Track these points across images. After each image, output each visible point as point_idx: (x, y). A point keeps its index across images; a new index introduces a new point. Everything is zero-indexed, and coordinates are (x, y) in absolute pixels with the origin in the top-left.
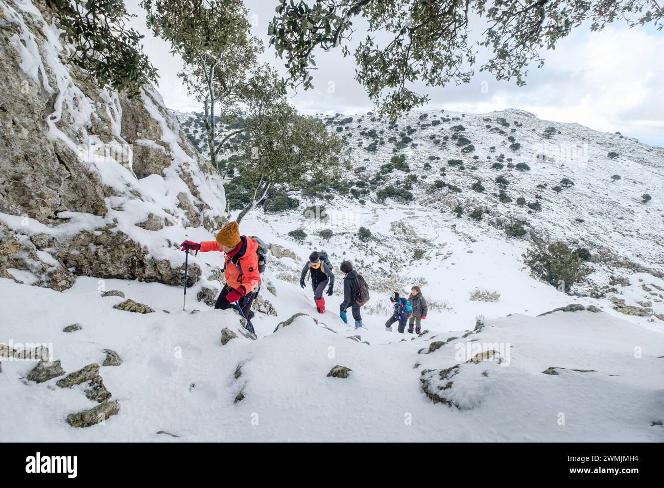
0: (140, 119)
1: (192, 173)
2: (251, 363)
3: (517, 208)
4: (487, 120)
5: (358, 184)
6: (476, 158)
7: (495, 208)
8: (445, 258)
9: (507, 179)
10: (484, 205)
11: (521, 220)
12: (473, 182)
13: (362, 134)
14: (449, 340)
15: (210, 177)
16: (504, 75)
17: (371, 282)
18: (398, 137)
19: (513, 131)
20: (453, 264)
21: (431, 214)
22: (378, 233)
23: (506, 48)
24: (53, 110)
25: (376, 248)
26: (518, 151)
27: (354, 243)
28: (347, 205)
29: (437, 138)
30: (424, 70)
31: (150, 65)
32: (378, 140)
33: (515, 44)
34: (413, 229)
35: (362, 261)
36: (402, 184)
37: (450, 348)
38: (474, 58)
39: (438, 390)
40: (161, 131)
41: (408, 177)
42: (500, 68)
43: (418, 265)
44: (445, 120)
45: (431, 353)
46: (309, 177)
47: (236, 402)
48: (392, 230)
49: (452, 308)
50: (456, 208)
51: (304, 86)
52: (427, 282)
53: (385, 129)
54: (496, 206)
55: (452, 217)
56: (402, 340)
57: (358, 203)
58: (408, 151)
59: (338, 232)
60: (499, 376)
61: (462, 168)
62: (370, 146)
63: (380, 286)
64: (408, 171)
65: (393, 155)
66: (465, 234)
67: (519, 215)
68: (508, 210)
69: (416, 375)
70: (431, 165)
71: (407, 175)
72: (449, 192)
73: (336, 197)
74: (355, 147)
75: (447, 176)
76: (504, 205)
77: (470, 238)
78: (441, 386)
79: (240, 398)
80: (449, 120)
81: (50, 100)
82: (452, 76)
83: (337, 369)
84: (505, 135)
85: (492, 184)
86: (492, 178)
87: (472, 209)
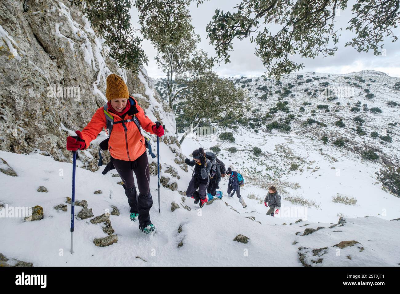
0: (136, 83)
1: (159, 112)
2: (188, 224)
3: (371, 139)
4: (347, 78)
5: (254, 120)
6: (338, 104)
7: (353, 138)
8: (314, 171)
9: (363, 119)
10: (344, 136)
11: (375, 148)
12: (336, 120)
13: (258, 89)
14: (319, 228)
15: (169, 114)
16: (363, 48)
17: (261, 182)
18: (282, 90)
19: (368, 85)
20: (320, 176)
21: (304, 141)
22: (266, 151)
23: (366, 30)
24: (96, 79)
25: (264, 160)
26: (372, 99)
27: (250, 157)
28: (247, 132)
29: (309, 91)
30: (301, 47)
31: (144, 55)
32: (268, 92)
33: (373, 27)
34: (291, 150)
35: (255, 168)
36: (284, 121)
37: (320, 235)
38: (338, 39)
39: (311, 263)
40: (145, 89)
41: (288, 116)
42: (361, 44)
43: (294, 174)
44: (315, 79)
45: (305, 236)
46: (223, 115)
47: (178, 247)
48: (276, 150)
49: (319, 206)
50: (323, 137)
51: (225, 61)
52: (300, 186)
53: (273, 85)
54: (354, 137)
55: (320, 143)
56: (284, 224)
57: (254, 132)
58: (288, 99)
59: (240, 149)
60: (361, 260)
61: (328, 111)
62: (263, 96)
63: (267, 186)
64: (288, 112)
65: (278, 102)
66: (329, 156)
67: (373, 144)
68: (363, 140)
69: (295, 249)
70: (304, 108)
71: (287, 115)
72: (317, 127)
73: (240, 127)
74: (253, 97)
75: (316, 116)
76: (360, 137)
77: (333, 158)
78: (314, 260)
79: (181, 245)
80: (318, 79)
81: (95, 74)
82: (321, 51)
83: (240, 237)
84: (362, 88)
85: (350, 122)
86: (351, 118)
87: (335, 138)
